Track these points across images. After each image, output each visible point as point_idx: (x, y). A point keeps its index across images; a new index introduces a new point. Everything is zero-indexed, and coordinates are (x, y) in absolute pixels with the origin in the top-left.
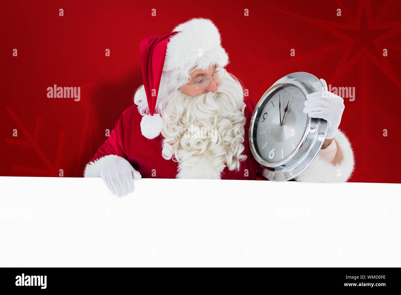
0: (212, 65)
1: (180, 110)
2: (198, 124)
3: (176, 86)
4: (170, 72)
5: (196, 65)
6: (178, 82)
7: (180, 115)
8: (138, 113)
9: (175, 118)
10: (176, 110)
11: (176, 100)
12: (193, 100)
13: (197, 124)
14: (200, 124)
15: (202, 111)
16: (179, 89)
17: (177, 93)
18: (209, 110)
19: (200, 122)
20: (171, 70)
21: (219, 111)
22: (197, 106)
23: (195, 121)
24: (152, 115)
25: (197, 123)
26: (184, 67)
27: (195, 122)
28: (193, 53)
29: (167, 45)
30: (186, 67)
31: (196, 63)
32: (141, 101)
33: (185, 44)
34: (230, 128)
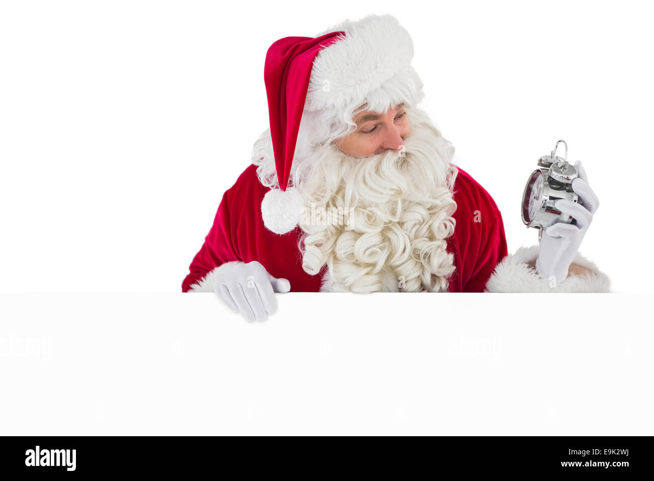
0: (396, 104)
1: (333, 180)
2: (365, 213)
3: (329, 138)
4: (317, 113)
5: (365, 102)
6: (331, 132)
7: (332, 191)
8: (258, 180)
9: (323, 197)
10: (325, 181)
11: (326, 165)
12: (358, 166)
13: (363, 213)
14: (370, 213)
15: (371, 189)
16: (332, 143)
17: (327, 151)
18: (385, 188)
19: (369, 209)
20: (318, 108)
21: (403, 191)
22: (364, 177)
23: (360, 207)
24: (284, 190)
25: (363, 210)
26: (343, 105)
27: (361, 209)
28: (361, 81)
29: (314, 63)
30: (346, 105)
31: (366, 99)
32: (262, 158)
33: (348, 64)
34: (425, 222)
